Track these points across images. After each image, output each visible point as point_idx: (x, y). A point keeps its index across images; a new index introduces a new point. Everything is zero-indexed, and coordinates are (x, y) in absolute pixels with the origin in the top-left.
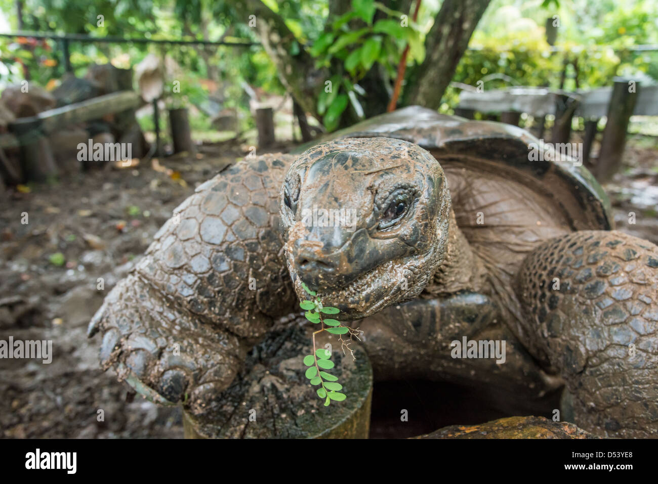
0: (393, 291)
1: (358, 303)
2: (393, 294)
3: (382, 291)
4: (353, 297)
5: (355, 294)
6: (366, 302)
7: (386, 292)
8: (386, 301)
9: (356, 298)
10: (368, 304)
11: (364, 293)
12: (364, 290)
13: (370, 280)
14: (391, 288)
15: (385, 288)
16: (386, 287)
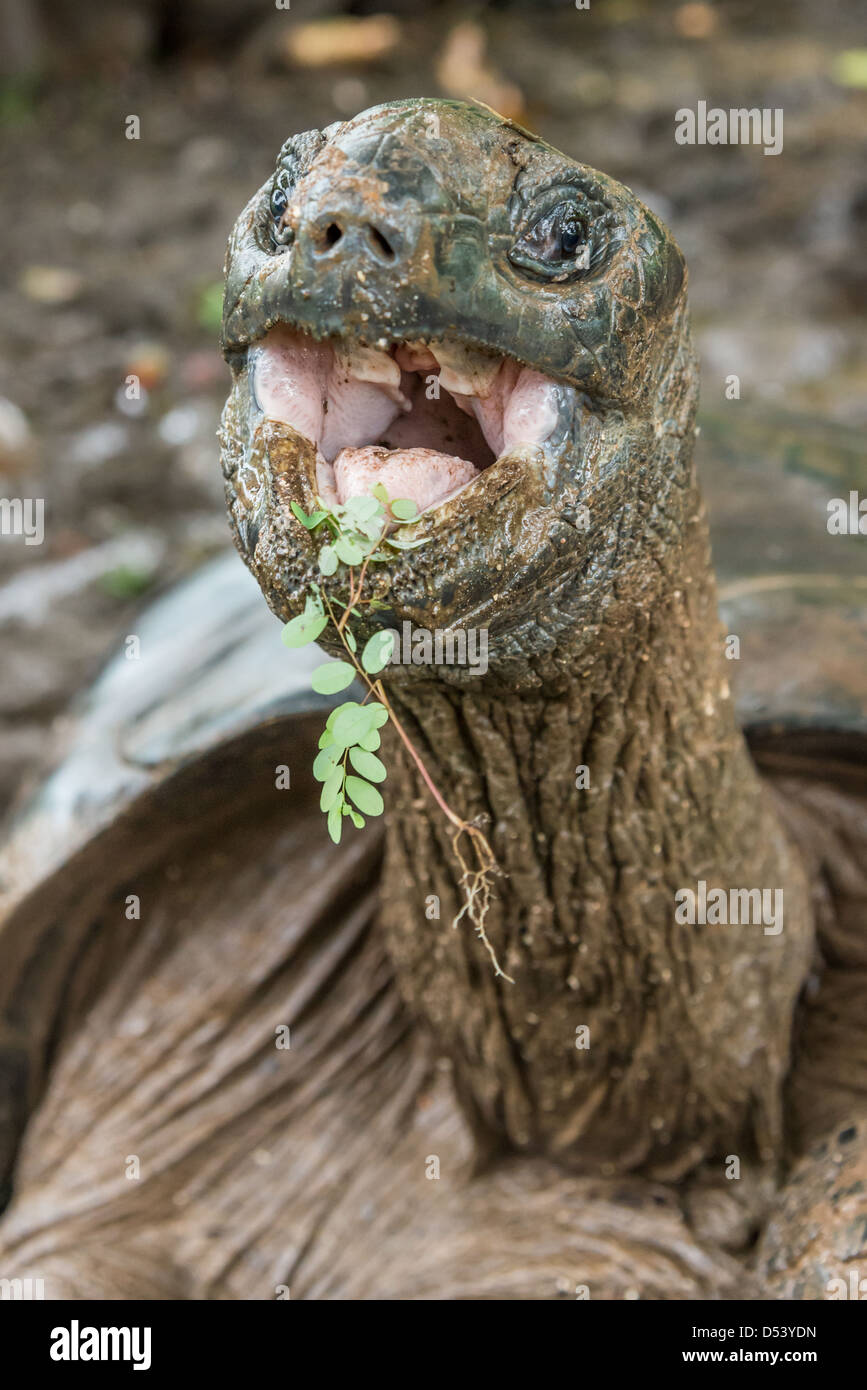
0: (517, 578)
1: (422, 607)
2: (519, 586)
3: (488, 576)
4: (410, 590)
5: (414, 582)
6: (444, 605)
7: (499, 579)
8: (499, 603)
9: (418, 593)
10: (448, 611)
11: (439, 582)
12: (441, 572)
13: (455, 548)
14: (511, 569)
15: (495, 570)
16: (499, 567)
